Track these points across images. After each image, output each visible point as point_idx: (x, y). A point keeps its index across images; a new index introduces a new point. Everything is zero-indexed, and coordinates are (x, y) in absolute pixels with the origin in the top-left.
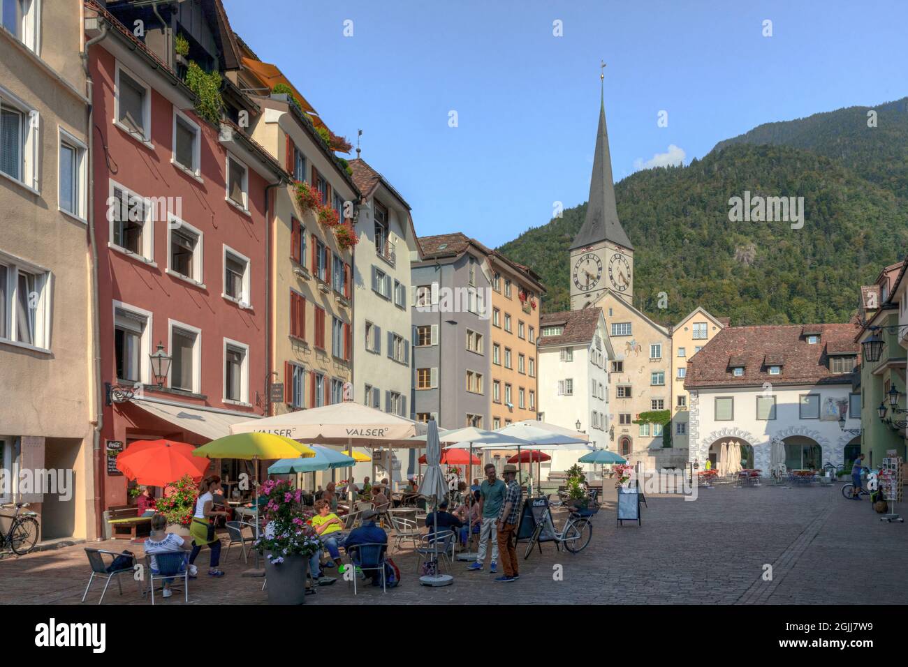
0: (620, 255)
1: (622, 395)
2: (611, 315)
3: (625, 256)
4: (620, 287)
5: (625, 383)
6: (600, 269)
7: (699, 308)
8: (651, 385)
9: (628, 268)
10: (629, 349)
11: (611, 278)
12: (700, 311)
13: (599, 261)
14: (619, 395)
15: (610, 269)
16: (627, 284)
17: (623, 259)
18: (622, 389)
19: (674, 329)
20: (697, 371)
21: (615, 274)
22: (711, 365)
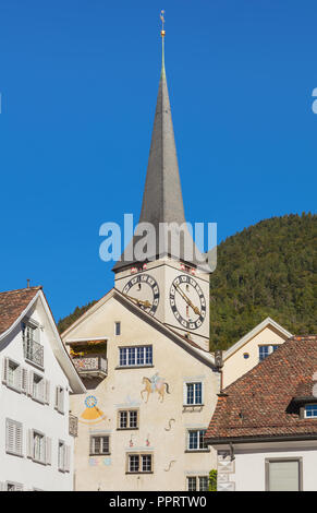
0: (189, 278)
1: (137, 469)
2: (118, 332)
3: (197, 280)
4: (188, 324)
5: (140, 448)
6: (157, 296)
7: (268, 321)
8: (186, 452)
9: (201, 296)
10: (148, 390)
11: (174, 309)
12: (269, 326)
13: (155, 284)
14: (132, 469)
15: (172, 297)
16: (202, 319)
17: (194, 284)
18: (137, 457)
19: (225, 354)
20: (235, 411)
21: (181, 304)
22: (262, 399)
